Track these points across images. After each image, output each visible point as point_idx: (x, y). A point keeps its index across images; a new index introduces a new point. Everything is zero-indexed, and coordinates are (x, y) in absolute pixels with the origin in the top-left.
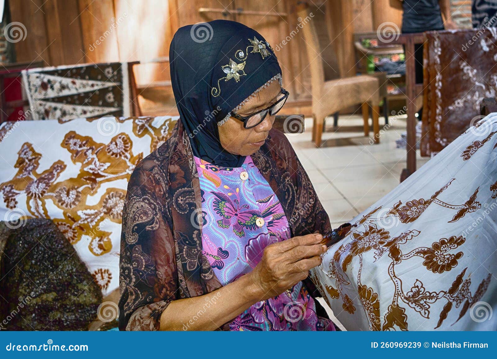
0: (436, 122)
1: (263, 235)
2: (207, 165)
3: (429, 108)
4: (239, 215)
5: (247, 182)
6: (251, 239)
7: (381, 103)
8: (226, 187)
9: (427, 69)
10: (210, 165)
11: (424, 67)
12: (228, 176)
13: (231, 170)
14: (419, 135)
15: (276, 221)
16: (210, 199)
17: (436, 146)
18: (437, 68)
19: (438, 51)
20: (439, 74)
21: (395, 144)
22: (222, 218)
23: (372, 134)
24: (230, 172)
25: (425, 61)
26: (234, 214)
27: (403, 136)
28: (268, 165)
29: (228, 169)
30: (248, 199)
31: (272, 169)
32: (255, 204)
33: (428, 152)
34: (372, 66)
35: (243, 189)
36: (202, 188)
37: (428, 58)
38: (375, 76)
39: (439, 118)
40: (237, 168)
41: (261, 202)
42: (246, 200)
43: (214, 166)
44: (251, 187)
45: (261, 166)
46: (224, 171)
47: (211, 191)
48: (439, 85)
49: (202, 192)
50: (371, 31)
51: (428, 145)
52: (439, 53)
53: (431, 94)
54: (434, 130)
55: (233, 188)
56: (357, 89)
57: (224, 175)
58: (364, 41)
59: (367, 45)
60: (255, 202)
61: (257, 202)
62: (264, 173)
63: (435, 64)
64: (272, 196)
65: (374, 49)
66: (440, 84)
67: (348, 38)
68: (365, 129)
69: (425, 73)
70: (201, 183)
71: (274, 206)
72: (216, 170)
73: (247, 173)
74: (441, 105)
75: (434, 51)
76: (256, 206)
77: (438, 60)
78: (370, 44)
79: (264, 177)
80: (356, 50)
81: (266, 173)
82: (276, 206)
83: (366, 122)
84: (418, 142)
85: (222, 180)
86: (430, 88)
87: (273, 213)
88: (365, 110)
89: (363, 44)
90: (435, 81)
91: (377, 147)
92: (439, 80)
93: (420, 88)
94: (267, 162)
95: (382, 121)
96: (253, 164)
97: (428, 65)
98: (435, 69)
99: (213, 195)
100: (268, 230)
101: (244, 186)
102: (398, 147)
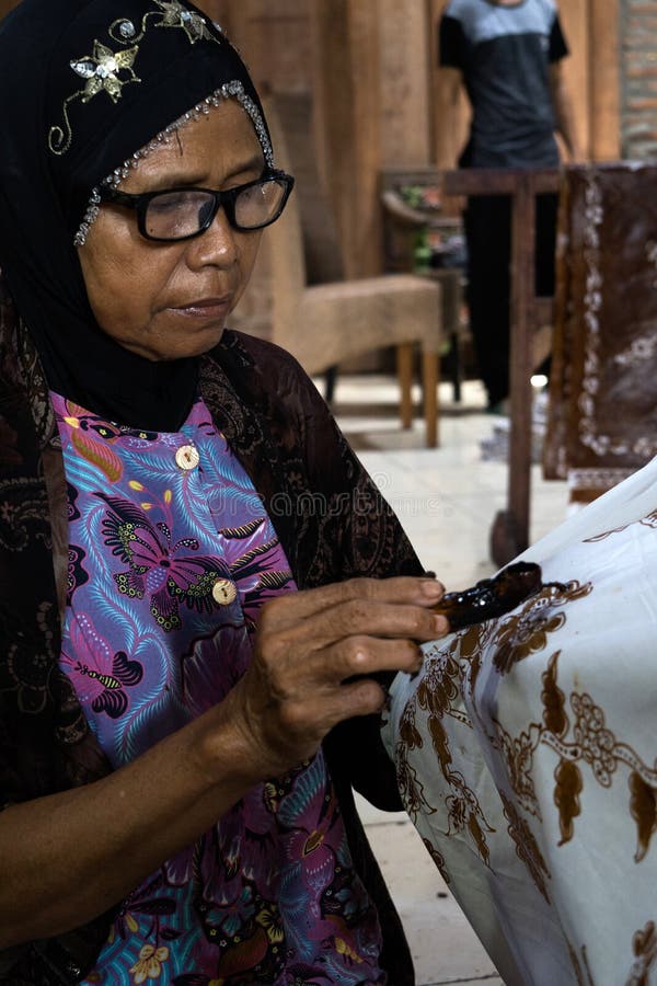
0: (584, 395)
1: (230, 630)
2: (86, 417)
3: (567, 358)
4: (173, 564)
5: (194, 475)
6: (198, 639)
7: (445, 348)
8: (135, 485)
9: (564, 259)
10: (92, 418)
11: (560, 252)
12: (142, 452)
13: (151, 438)
14: (540, 430)
15: (269, 592)
16: (93, 514)
17: (582, 456)
18: (592, 256)
19: (595, 214)
20: (594, 271)
21: (476, 451)
22: (126, 568)
23: (420, 426)
24: (149, 444)
25: (562, 240)
26: (158, 561)
27: (498, 431)
28: (252, 430)
29: (143, 436)
30: (198, 523)
31: (263, 443)
32: (216, 540)
33: (561, 470)
34: (424, 253)
35: (184, 494)
36: (70, 479)
37: (569, 231)
38: (431, 278)
39: (592, 385)
40: (169, 435)
41: (228, 537)
42: (193, 524)
43: (103, 424)
44: (206, 491)
45: (233, 432)
46: (132, 440)
47: (96, 490)
48: (593, 302)
49: (73, 492)
50: (425, 166)
51: (562, 453)
52: (598, 220)
53: (574, 322)
54: (578, 413)
55: (155, 489)
56: (387, 308)
57: (133, 449)
58: (405, 190)
59: (414, 202)
60: (213, 532)
61: (220, 536)
62: (241, 451)
63: (586, 246)
64: (261, 522)
65: (433, 211)
66: (597, 298)
67: (368, 182)
68: (403, 412)
69: (560, 270)
70: (67, 467)
71: (266, 551)
72: (110, 435)
73: (194, 450)
74: (598, 352)
75: (584, 215)
76: (216, 545)
77: (594, 238)
78: (421, 199)
79: (243, 464)
80: (385, 213)
81: (248, 452)
82: (272, 551)
83: (406, 394)
84: (538, 446)
85: (126, 465)
86: (571, 307)
87: (263, 569)
88: (404, 361)
89: (405, 198)
90: (584, 291)
91: (429, 456)
92: (595, 289)
93: (545, 307)
94: (249, 421)
95: (445, 392)
96: (211, 429)
97: (569, 249)
98: (584, 261)
99: (101, 502)
100: (245, 615)
101: (185, 487)
102: (485, 458)
